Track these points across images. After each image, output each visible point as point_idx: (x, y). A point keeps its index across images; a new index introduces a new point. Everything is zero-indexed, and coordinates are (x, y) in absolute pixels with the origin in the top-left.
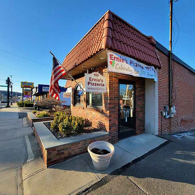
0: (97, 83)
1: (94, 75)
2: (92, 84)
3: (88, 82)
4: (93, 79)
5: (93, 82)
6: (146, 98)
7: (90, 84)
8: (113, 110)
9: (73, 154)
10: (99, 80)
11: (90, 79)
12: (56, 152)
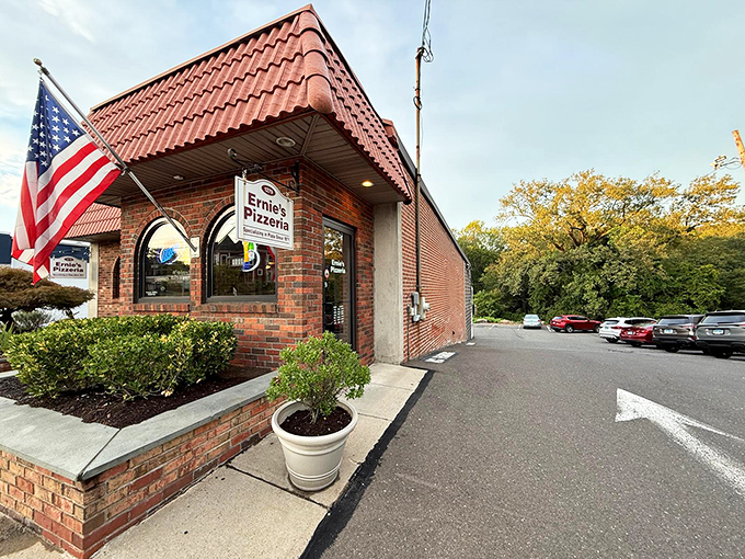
0: (271, 215)
1: (263, 188)
2: (257, 218)
3: (246, 208)
4: (259, 202)
5: (260, 211)
6: (375, 274)
7: (250, 215)
8: (312, 303)
9: (197, 467)
10: (275, 209)
11: (250, 199)
12: (128, 479)
